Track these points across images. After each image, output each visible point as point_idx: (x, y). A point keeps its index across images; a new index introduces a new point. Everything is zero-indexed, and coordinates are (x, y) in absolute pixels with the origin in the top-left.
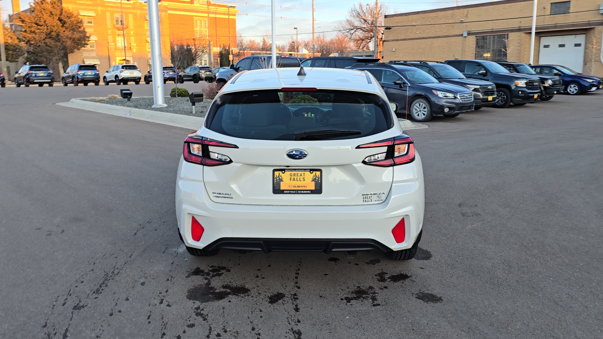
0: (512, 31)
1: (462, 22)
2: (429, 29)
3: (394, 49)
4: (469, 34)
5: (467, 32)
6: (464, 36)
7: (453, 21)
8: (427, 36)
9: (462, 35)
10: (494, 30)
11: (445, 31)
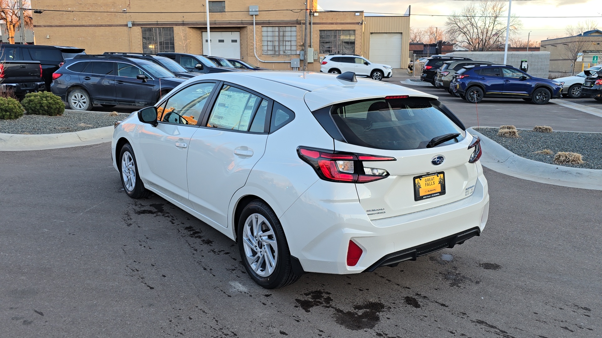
0: (177, 24)
1: (124, 12)
2: (88, 16)
3: (48, 36)
4: (134, 25)
5: (131, 22)
6: (129, 26)
7: (115, 10)
8: (87, 24)
9: (127, 25)
10: (158, 23)
11: (107, 19)
